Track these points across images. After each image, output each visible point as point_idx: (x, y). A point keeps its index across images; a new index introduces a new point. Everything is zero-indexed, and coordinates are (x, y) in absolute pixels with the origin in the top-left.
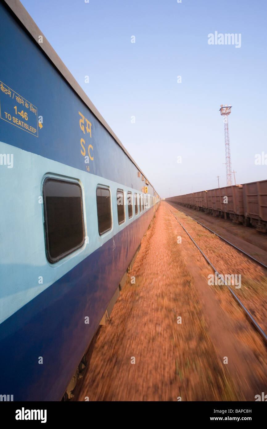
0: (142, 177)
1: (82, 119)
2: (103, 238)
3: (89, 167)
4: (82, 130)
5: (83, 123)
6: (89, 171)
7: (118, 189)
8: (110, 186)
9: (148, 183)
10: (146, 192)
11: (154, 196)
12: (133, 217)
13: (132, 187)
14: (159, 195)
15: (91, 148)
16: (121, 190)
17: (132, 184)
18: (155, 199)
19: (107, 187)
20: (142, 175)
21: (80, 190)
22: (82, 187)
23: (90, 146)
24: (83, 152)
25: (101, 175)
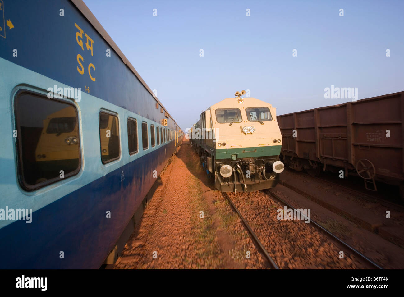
0: (161, 109)
1: (79, 32)
2: (108, 167)
3: (88, 87)
4: (81, 46)
5: (82, 37)
6: (89, 92)
7: (129, 117)
8: (118, 113)
9: (168, 116)
10: (166, 125)
11: (175, 130)
12: (148, 148)
13: (148, 118)
14: (182, 129)
15: (92, 68)
16: (134, 118)
17: (147, 115)
18: (176, 133)
19: (115, 114)
20: (161, 107)
21: (76, 111)
22: (79, 109)
23: (91, 65)
24: (81, 69)
25: (106, 99)
